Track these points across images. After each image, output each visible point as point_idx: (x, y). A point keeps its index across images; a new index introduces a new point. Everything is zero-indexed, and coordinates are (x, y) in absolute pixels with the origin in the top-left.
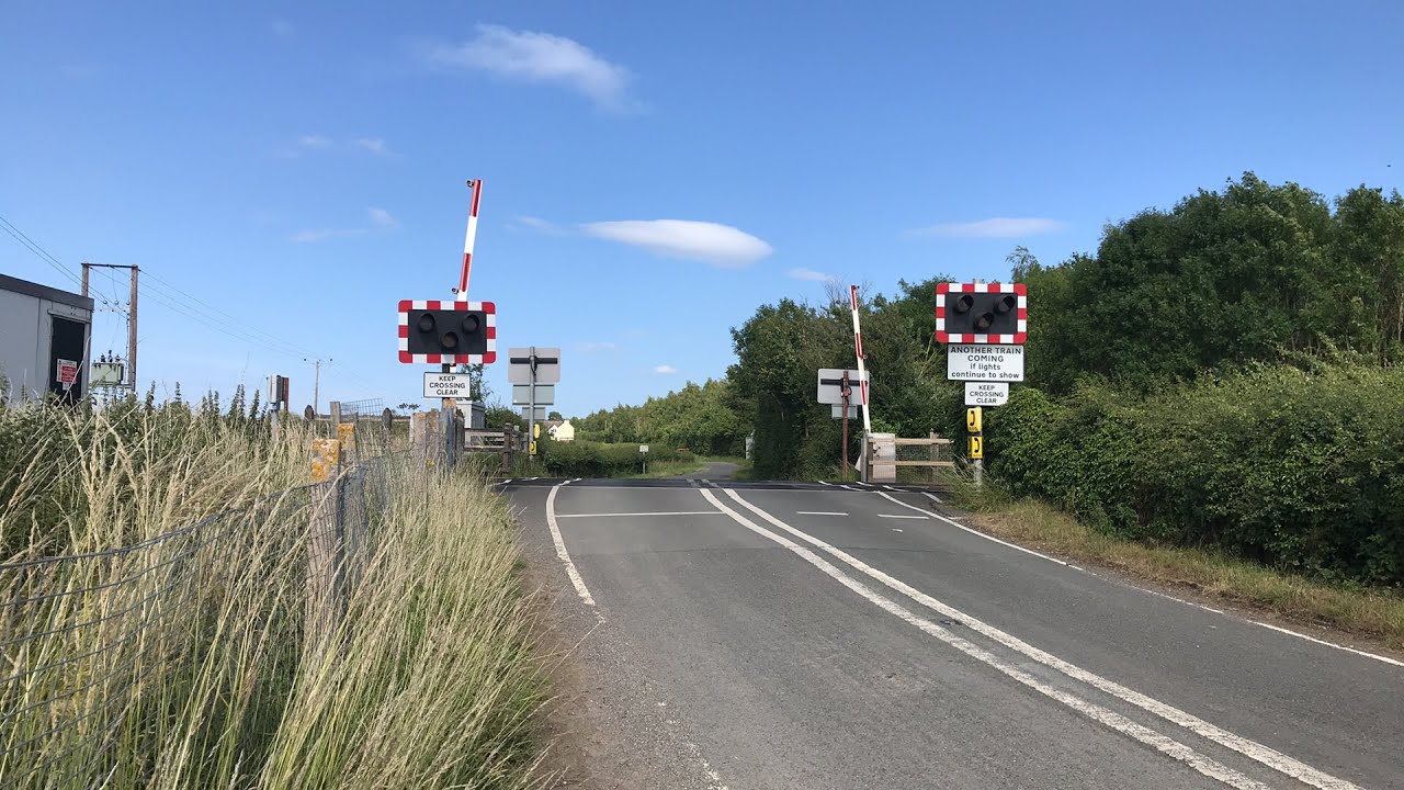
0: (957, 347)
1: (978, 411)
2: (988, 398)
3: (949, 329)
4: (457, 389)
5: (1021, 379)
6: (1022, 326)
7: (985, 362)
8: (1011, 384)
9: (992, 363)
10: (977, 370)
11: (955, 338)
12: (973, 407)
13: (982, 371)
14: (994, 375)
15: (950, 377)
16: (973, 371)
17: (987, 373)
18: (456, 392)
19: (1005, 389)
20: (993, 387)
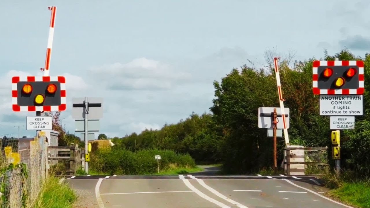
0: (325, 97)
1: (338, 133)
2: (343, 125)
3: (320, 87)
4: (45, 125)
5: (361, 114)
6: (361, 84)
7: (341, 105)
8: (356, 116)
9: (345, 105)
10: (336, 110)
11: (324, 92)
12: (335, 130)
13: (339, 110)
14: (346, 112)
15: (321, 114)
16: (334, 110)
17: (342, 111)
18: (44, 127)
19: (353, 119)
20: (346, 119)
